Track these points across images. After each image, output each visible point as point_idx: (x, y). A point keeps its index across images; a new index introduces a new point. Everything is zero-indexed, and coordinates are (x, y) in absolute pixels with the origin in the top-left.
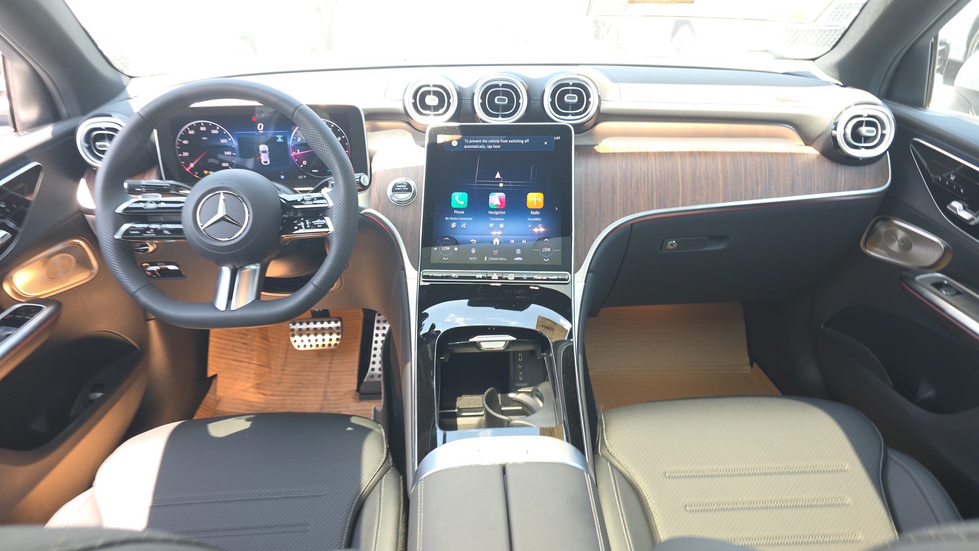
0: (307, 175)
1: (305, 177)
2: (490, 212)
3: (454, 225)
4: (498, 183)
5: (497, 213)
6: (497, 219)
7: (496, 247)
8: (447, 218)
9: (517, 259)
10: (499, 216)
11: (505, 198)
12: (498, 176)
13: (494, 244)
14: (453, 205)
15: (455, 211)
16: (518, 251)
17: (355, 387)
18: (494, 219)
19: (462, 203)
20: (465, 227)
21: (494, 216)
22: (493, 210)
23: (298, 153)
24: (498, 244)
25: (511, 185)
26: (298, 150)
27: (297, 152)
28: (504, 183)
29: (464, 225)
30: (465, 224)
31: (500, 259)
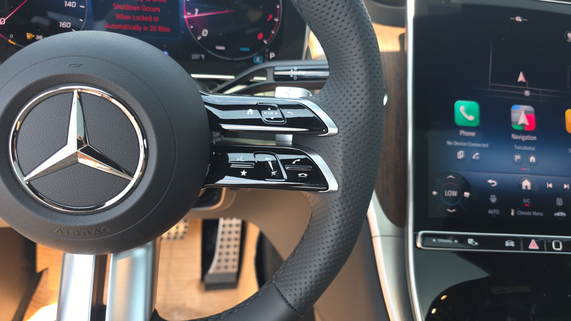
0: (207, 55)
1: (203, 56)
2: (514, 137)
3: (461, 155)
4: (523, 90)
5: (524, 138)
6: (525, 148)
7: (527, 193)
8: (449, 143)
9: (558, 214)
10: (528, 143)
11: (533, 114)
12: (521, 78)
13: (524, 188)
14: (458, 121)
15: (462, 132)
16: (559, 202)
17: (197, 274)
18: (519, 148)
19: (471, 118)
20: (477, 158)
21: (520, 142)
22: (518, 132)
23: (196, 15)
24: (529, 188)
25: (541, 95)
26: (197, 10)
27: (193, 13)
28: (531, 91)
29: (476, 156)
30: (477, 154)
31: (535, 213)
